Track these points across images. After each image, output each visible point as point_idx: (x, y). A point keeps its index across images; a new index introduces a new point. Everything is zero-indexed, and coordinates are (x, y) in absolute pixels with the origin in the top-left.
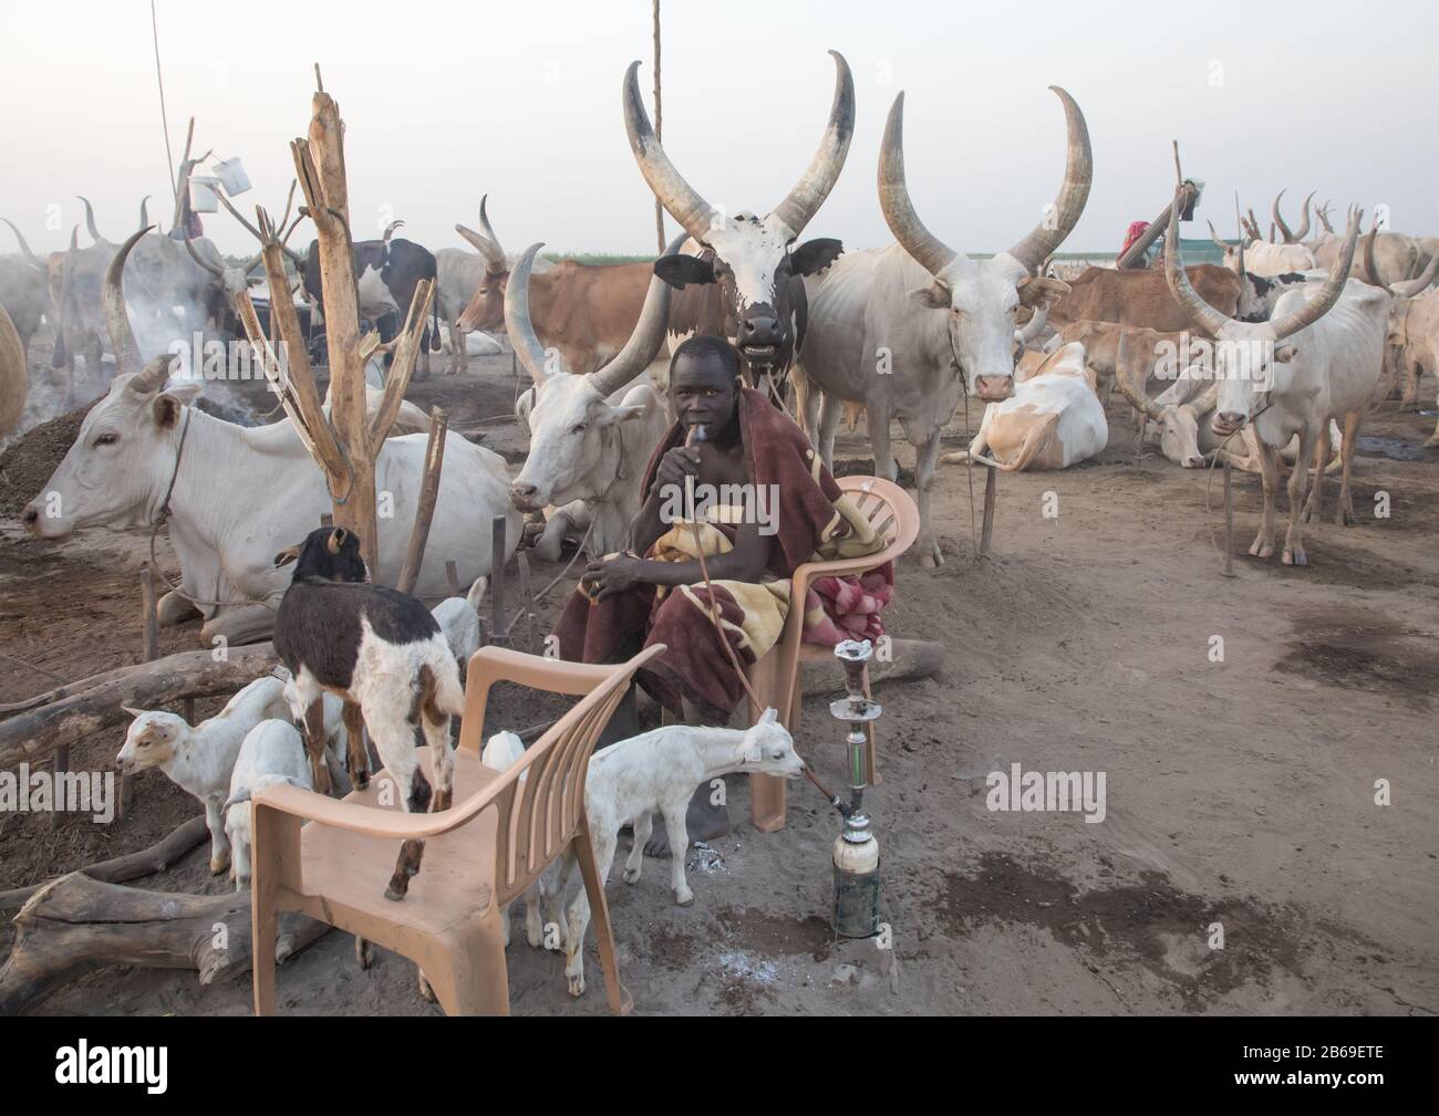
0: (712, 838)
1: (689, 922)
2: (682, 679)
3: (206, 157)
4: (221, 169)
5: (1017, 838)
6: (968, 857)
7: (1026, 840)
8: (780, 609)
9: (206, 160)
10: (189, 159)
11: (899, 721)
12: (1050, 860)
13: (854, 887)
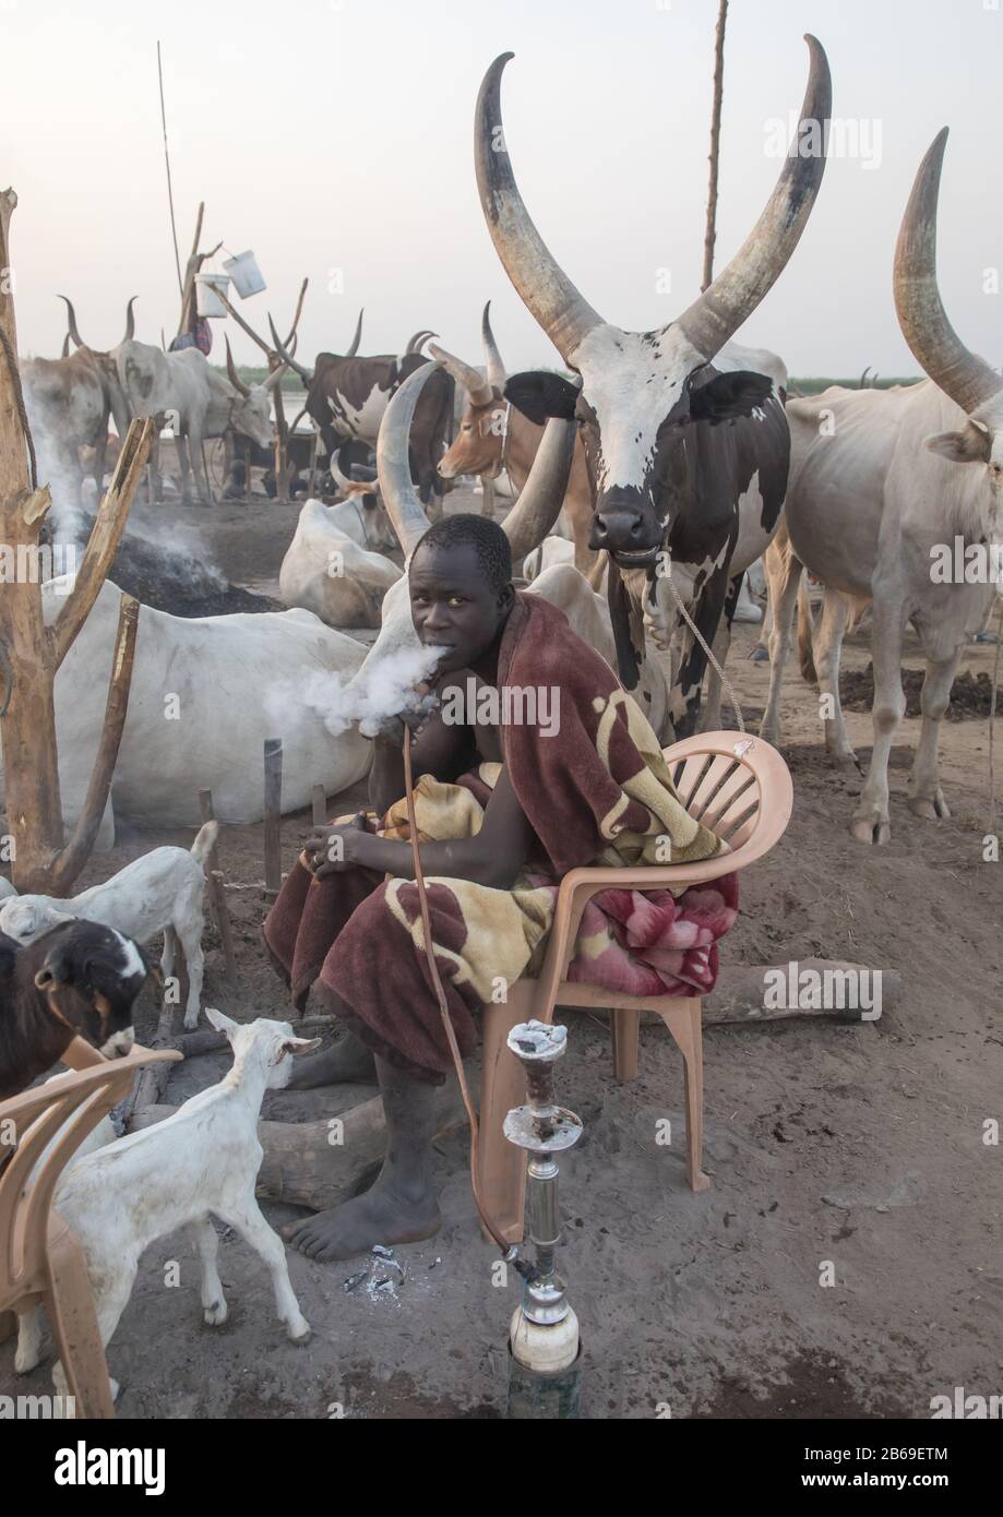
0: (402, 1241)
1: (301, 1378)
2: (360, 1018)
3: (215, 250)
4: (231, 265)
5: (873, 1333)
6: (776, 1352)
7: (885, 1340)
8: (527, 933)
9: (216, 254)
10: (198, 253)
11: (790, 1084)
12: (908, 1389)
13: (528, 1388)
